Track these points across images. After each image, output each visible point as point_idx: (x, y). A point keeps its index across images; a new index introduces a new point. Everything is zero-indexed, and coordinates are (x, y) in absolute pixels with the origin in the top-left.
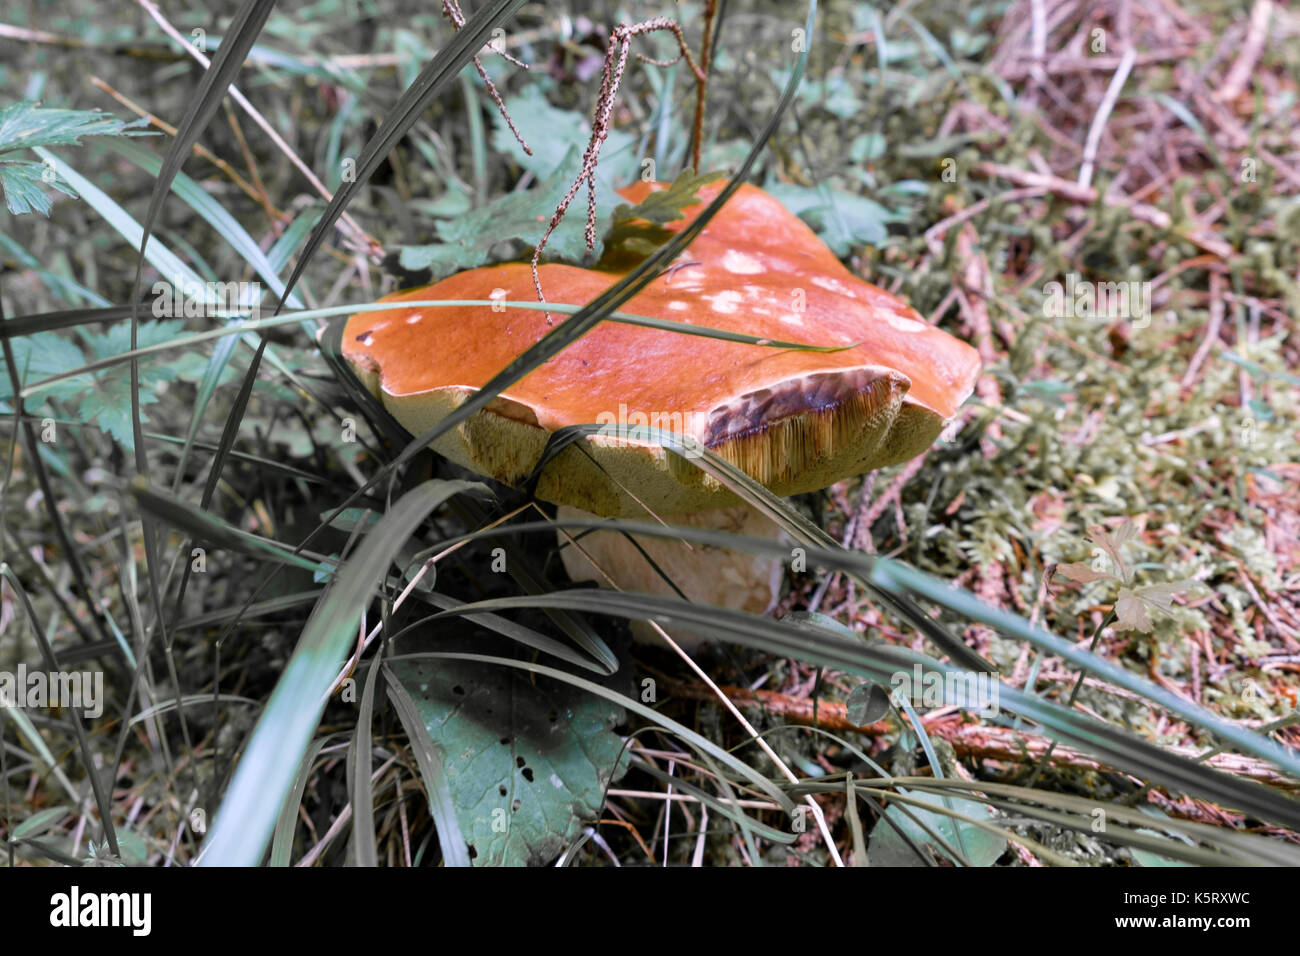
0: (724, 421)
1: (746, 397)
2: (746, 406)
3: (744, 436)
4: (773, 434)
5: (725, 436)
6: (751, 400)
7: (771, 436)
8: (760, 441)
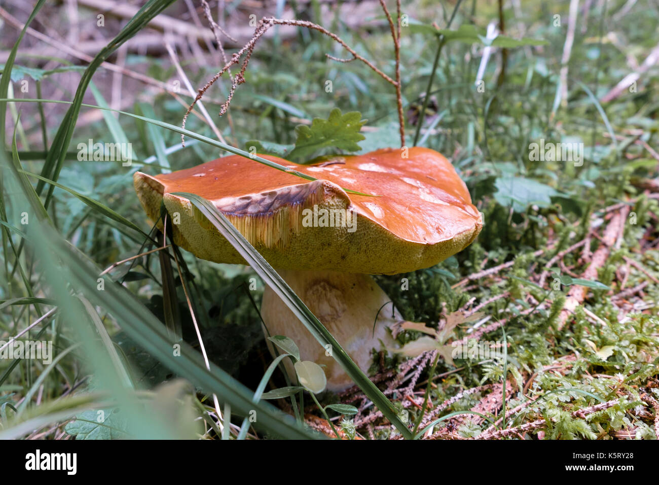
0: (247, 205)
1: (264, 195)
2: (263, 200)
3: (257, 216)
4: (274, 217)
5: (245, 213)
6: (267, 197)
7: (273, 218)
8: (266, 221)
